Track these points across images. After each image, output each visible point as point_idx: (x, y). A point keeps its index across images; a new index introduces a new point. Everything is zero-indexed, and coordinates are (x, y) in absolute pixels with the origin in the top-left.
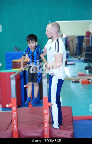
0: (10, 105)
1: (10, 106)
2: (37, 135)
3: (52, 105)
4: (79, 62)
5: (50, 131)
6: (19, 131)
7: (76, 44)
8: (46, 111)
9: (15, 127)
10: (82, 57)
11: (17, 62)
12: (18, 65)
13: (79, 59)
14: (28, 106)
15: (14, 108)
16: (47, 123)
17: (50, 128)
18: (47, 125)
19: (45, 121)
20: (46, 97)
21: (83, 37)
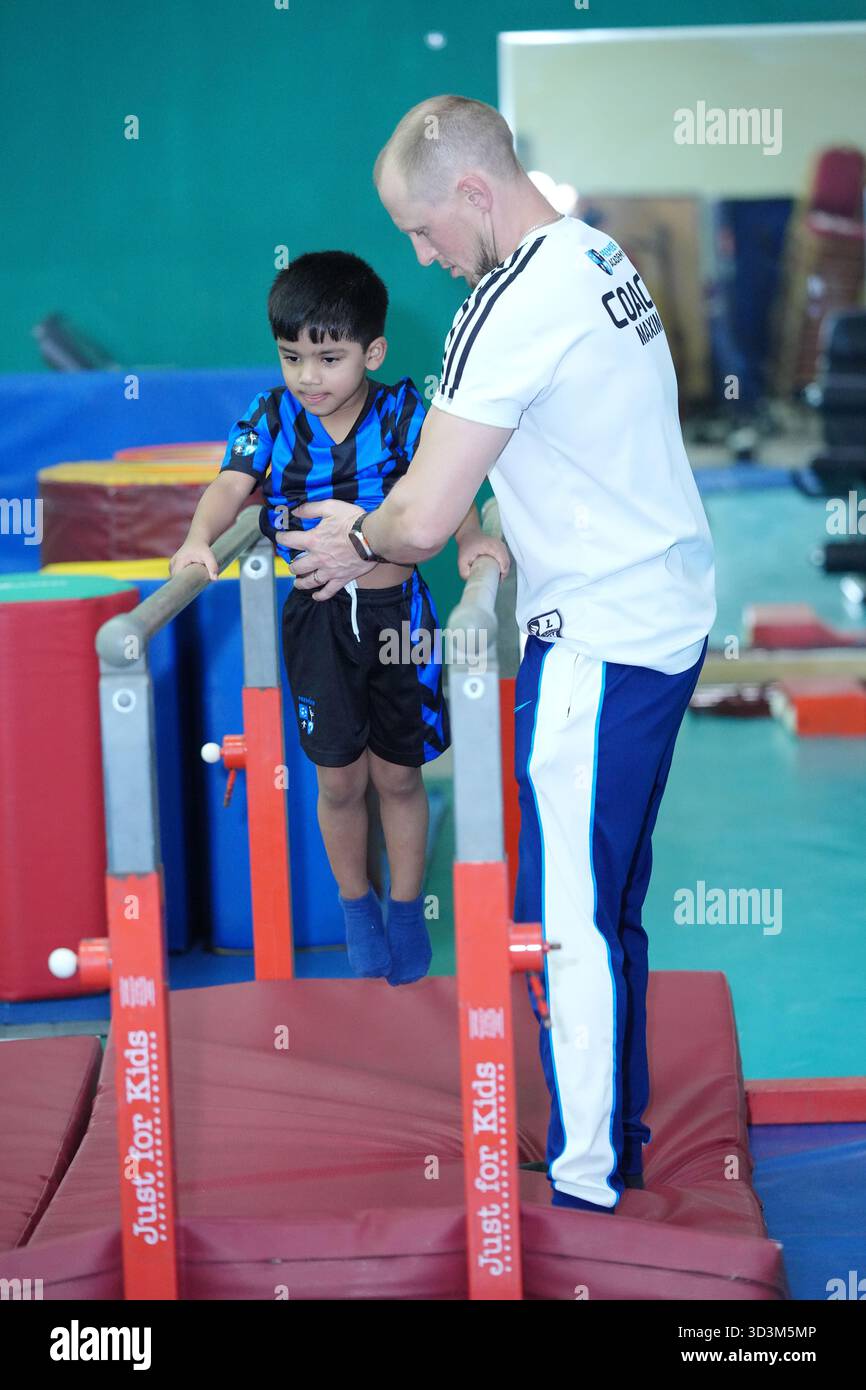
0: (96, 950)
1: (86, 963)
2: (392, 1278)
3: (556, 947)
4: (747, 488)
5: (530, 1234)
6: (185, 1242)
7: (710, 292)
8: (487, 1023)
9: (148, 1192)
10: (774, 431)
11: (99, 491)
12: (105, 518)
13: (745, 457)
14: (251, 977)
15: (138, 991)
16: (494, 1145)
17: (530, 1209)
18: (492, 1171)
19: (481, 1124)
20: (485, 867)
21: (778, 209)
